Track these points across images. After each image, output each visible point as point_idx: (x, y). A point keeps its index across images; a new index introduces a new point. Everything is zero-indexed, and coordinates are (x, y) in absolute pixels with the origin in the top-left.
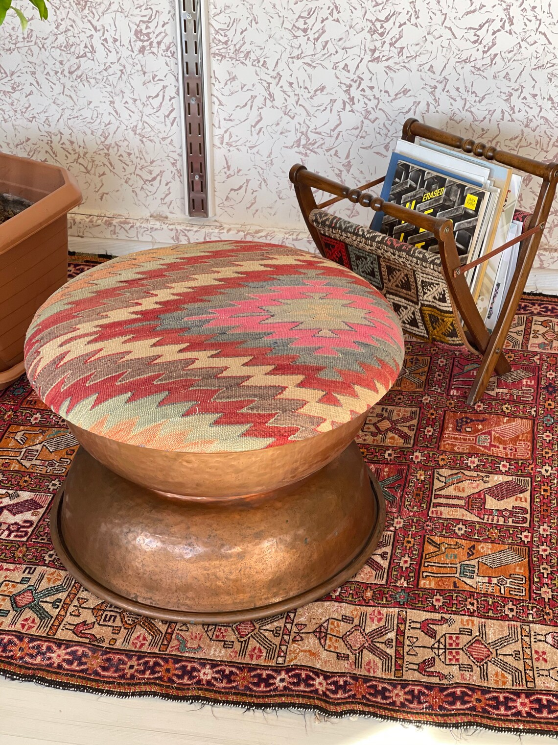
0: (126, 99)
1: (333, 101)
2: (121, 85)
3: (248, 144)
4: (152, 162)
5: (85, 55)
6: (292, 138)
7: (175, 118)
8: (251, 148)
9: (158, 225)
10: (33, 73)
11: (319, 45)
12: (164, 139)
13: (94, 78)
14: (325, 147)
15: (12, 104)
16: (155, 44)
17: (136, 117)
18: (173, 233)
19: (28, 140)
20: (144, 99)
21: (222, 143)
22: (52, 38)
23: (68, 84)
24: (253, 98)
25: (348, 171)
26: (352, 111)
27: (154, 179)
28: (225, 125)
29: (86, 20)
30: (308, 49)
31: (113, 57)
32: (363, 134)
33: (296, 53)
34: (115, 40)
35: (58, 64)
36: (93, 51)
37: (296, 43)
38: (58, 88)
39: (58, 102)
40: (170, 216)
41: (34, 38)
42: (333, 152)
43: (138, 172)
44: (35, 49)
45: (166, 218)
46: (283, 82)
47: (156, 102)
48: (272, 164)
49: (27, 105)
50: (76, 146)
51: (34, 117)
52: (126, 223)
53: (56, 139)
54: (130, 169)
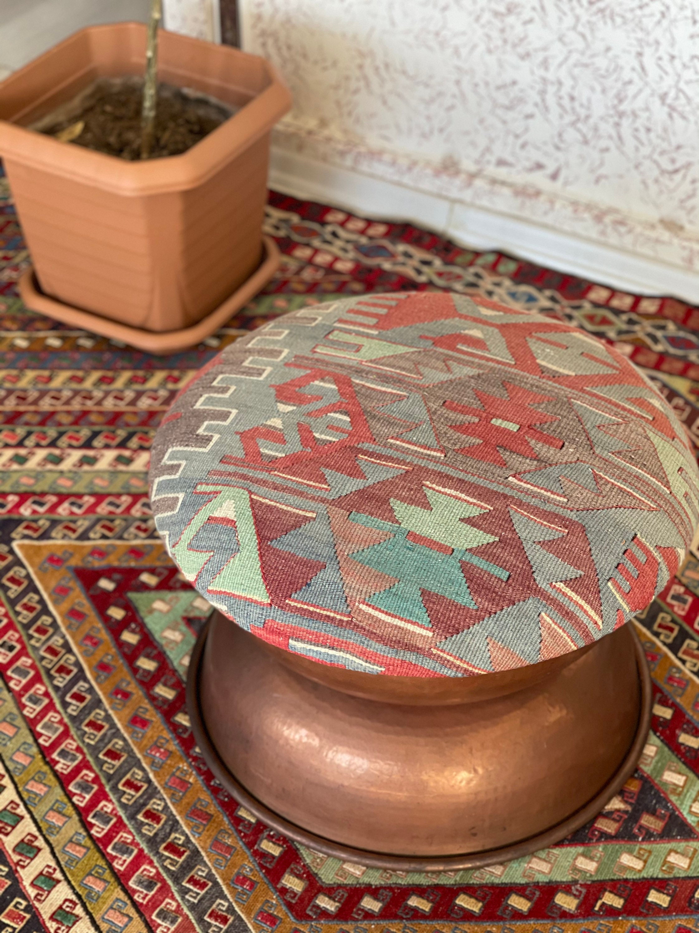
0: (662, 52)
2: (657, 33)
4: (679, 147)
9: (666, 235)
13: (623, 17)
15: (502, 31)
17: (669, 81)
18: (686, 253)
19: (514, 83)
20: (686, 59)
23: (585, 18)
27: (676, 171)
38: (569, 21)
39: (567, 40)
40: (688, 226)
43: (656, 156)
45: (681, 228)
49: (522, 36)
50: (576, 104)
51: (528, 55)
52: (622, 223)
53: (551, 89)
54: (645, 151)
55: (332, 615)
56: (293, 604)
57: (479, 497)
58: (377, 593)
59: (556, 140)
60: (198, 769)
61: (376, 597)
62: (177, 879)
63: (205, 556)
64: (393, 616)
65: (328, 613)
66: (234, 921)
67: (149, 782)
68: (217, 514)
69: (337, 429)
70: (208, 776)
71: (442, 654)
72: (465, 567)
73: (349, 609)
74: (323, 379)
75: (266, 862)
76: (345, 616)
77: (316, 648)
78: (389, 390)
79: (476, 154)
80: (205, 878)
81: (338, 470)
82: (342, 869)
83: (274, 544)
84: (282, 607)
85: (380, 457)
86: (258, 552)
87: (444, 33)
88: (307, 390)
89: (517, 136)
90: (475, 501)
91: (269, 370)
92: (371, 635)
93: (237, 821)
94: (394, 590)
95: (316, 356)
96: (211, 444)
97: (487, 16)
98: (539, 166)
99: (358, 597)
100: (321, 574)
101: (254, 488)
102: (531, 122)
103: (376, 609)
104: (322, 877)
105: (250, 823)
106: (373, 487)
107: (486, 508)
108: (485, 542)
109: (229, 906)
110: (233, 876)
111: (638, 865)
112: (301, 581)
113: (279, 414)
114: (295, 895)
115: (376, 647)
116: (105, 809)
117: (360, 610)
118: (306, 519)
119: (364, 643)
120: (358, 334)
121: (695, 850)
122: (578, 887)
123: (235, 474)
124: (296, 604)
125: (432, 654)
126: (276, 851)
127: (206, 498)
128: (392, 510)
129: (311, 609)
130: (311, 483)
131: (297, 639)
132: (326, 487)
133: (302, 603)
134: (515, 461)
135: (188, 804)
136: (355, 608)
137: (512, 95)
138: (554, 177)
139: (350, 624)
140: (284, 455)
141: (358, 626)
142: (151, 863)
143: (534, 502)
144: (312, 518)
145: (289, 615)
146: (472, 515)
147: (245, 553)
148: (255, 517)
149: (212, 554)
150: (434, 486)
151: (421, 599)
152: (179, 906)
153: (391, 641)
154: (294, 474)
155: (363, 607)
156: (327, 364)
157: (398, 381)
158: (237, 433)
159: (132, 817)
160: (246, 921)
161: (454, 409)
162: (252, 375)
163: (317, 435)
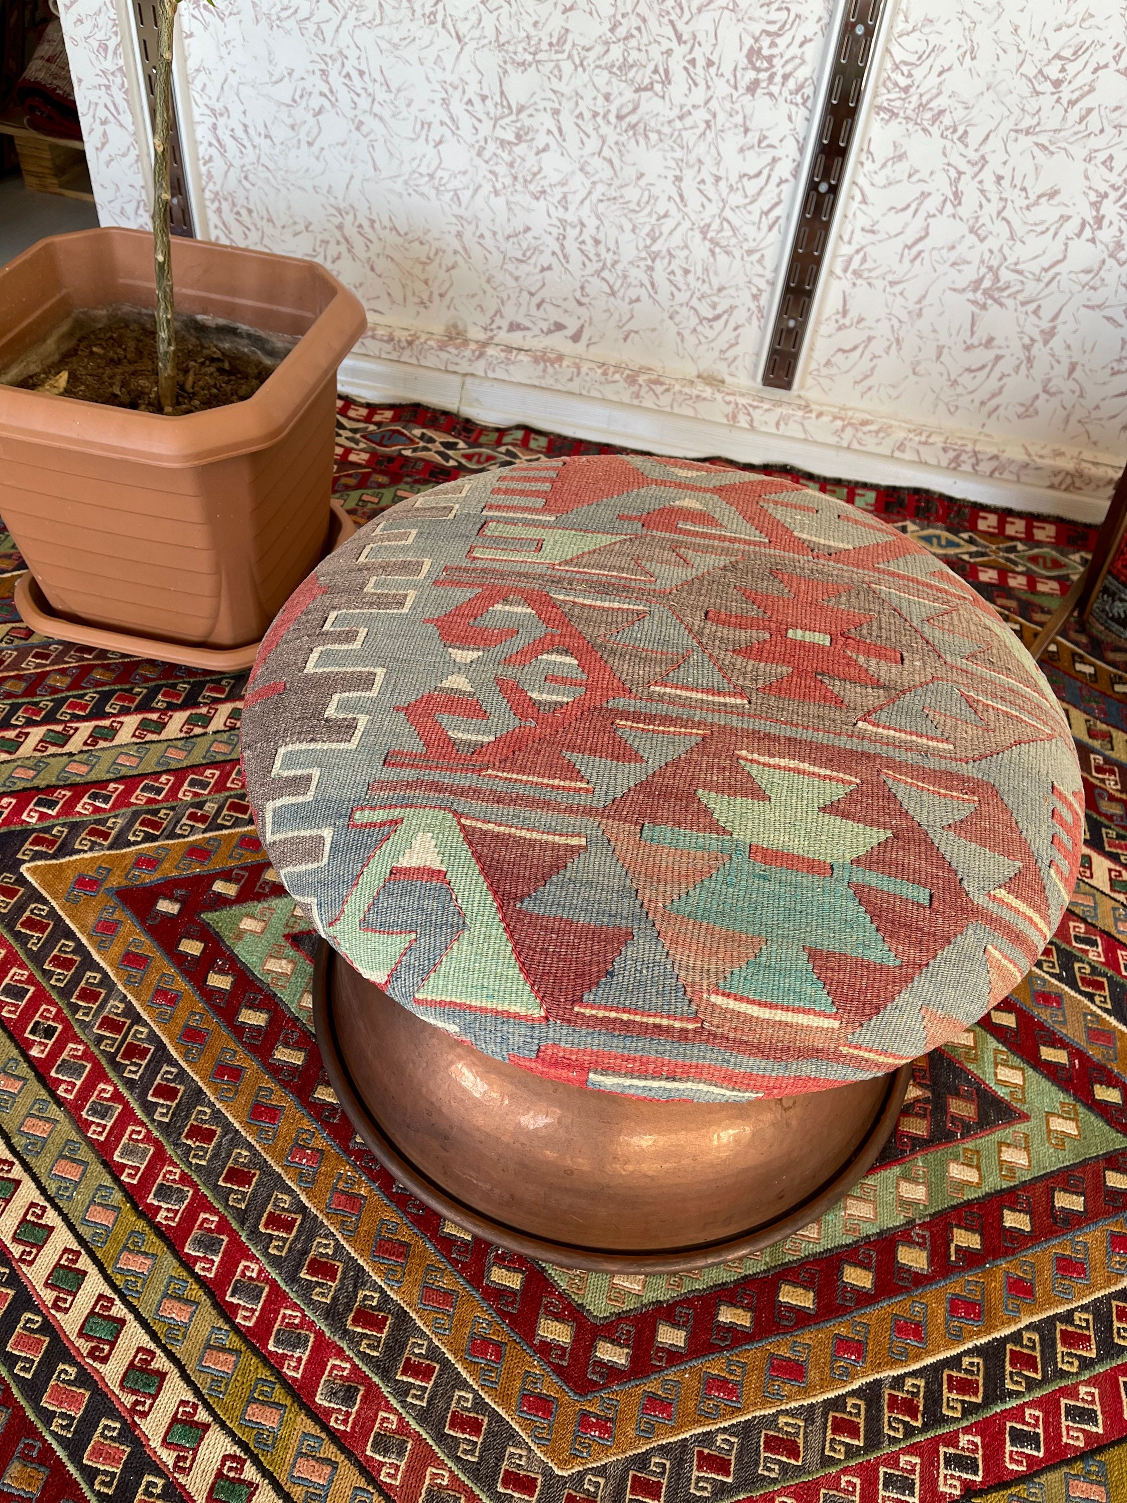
0: (704, 174)
1: (1065, 218)
2: (701, 149)
3: (890, 277)
4: (721, 289)
5: (650, 88)
6: (970, 273)
7: (778, 218)
8: (892, 284)
9: (708, 392)
10: (556, 112)
11: (1075, 113)
12: (750, 252)
13: (659, 132)
14: (1020, 297)
15: (511, 165)
16: (778, 79)
17: (713, 209)
18: (729, 409)
19: (528, 229)
20: (733, 179)
21: (845, 270)
22: (599, 49)
23: (612, 138)
24: (924, 195)
25: (1046, 342)
26: (1093, 241)
27: (717, 317)
28: (860, 238)
29: (665, 20)
30: (1051, 118)
31: (699, 95)
32: (1097, 282)
33: (1028, 122)
34: (710, 63)
35: (601, 100)
36: (667, 80)
37: (1032, 104)
38: (593, 144)
39: (588, 169)
40: (728, 379)
41: (567, 47)
42: (1032, 307)
43: (694, 302)
44: (567, 67)
45: (723, 382)
46: (987, 175)
47: (752, 187)
48: (920, 315)
49: (535, 169)
50: (602, 249)
51: (543, 192)
52: (658, 382)
53: (572, 233)
54: (682, 297)
55: (665, 1022)
56: (588, 1012)
57: (828, 763)
58: (736, 971)
59: (578, 294)
60: (368, 1171)
61: (736, 978)
62: (386, 1373)
63: (399, 943)
64: (771, 1006)
65: (658, 1021)
66: (489, 1424)
67: (303, 1209)
68: (404, 862)
69: (564, 681)
70: (384, 1180)
71: (856, 1052)
72: (862, 895)
73: (694, 1007)
74: (506, 601)
75: (506, 1305)
76: (688, 1020)
77: (642, 1083)
78: (616, 605)
79: (485, 320)
80: (426, 1357)
81: (593, 751)
82: (613, 1287)
83: (526, 905)
84: (569, 1021)
85: (650, 719)
86: (503, 925)
87: (439, 174)
88: (486, 621)
89: (532, 294)
90: (828, 772)
91: (412, 594)
92: (740, 1046)
93: (446, 1244)
94: (763, 959)
95: (479, 564)
96: (358, 733)
97: (492, 147)
98: (559, 327)
99: (705, 983)
100: (629, 951)
101: (461, 805)
102: (547, 274)
103: (741, 999)
104: (591, 1308)
105: (465, 1244)
106: (661, 772)
107: (850, 783)
108: (875, 843)
109: (475, 1399)
110: (466, 1344)
111: (972, 1176)
112: (594, 969)
113: (459, 668)
114: (563, 1349)
115: (751, 1064)
116: (248, 1274)
117: (714, 1005)
118: (573, 850)
119: (728, 1062)
120: (526, 523)
121: (1026, 1136)
122: (917, 1230)
123: (417, 784)
124: (594, 1012)
125: (841, 1055)
126: (513, 1281)
127: (377, 834)
128: (707, 812)
129: (625, 1017)
130: (556, 782)
131: (605, 1071)
132: (584, 785)
133: (605, 1008)
134: (851, 693)
135: (368, 1233)
136: (703, 1004)
137: (524, 245)
138: (576, 338)
139: (701, 1034)
140: (492, 738)
141: (715, 1036)
142: (340, 1353)
143: (911, 757)
144: (580, 846)
145: (584, 1032)
146: (835, 798)
147: (477, 929)
148: (479, 859)
149: (413, 936)
150: (755, 756)
151: (810, 966)
152: (401, 1419)
153: (776, 1050)
154: (522, 770)
155: (718, 1000)
156: (502, 575)
157: (623, 589)
158: (398, 709)
159: (293, 1279)
160: (508, 1419)
161: (726, 623)
162: (387, 606)
163: (535, 695)
